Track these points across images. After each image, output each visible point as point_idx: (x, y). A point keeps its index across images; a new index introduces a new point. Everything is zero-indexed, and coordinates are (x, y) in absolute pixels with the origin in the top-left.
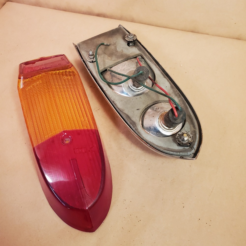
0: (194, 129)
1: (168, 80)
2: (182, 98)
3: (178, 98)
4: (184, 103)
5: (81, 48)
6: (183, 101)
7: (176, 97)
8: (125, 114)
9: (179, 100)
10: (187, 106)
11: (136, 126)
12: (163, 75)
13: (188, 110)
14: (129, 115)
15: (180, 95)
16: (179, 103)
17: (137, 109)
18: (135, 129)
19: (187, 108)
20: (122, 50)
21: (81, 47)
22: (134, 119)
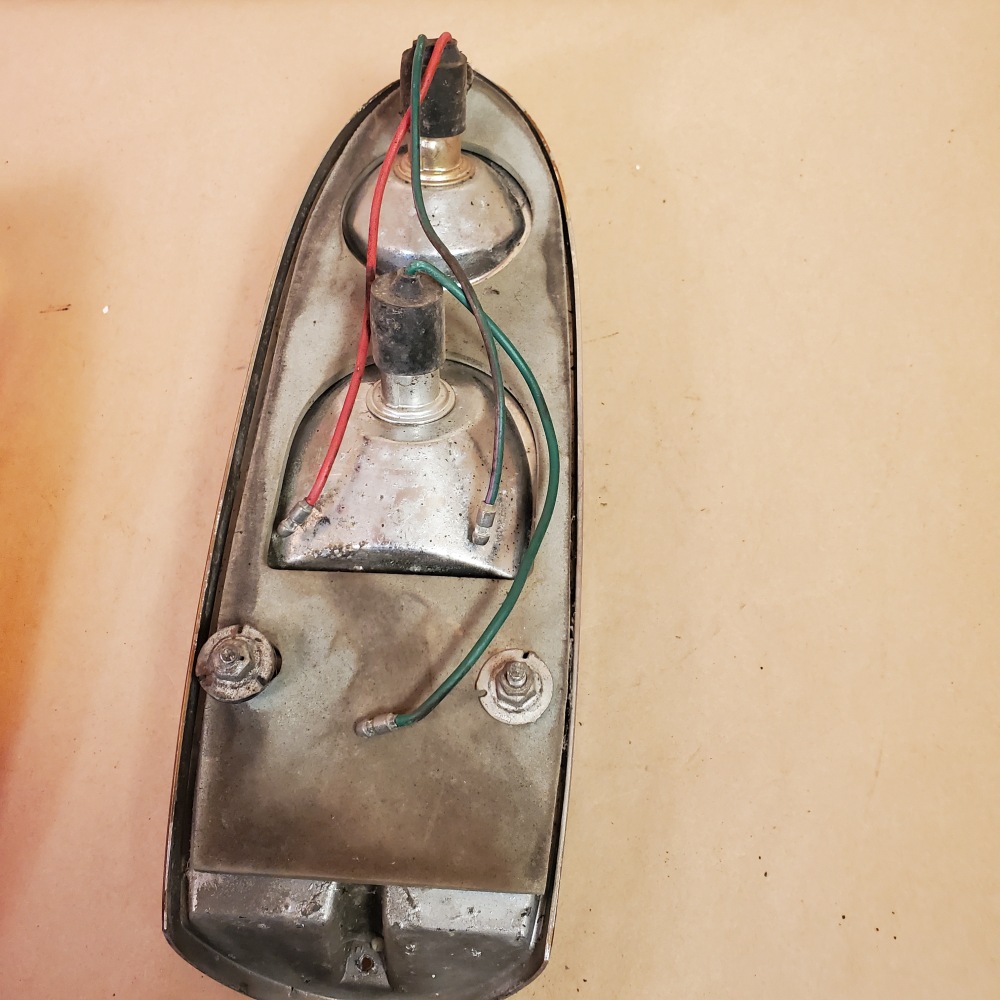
0: (377, 121)
1: (284, 346)
2: (310, 240)
3: (318, 252)
4: (323, 216)
5: (535, 835)
6: (316, 227)
7: (321, 261)
8: (554, 301)
9: (324, 241)
10: (324, 202)
11: (548, 236)
12: (278, 379)
13: (334, 186)
14: (545, 288)
15: (306, 256)
16: (336, 230)
17: (497, 292)
18: (558, 227)
19: (329, 197)
20: (332, 648)
21: (533, 845)
22: (539, 264)
